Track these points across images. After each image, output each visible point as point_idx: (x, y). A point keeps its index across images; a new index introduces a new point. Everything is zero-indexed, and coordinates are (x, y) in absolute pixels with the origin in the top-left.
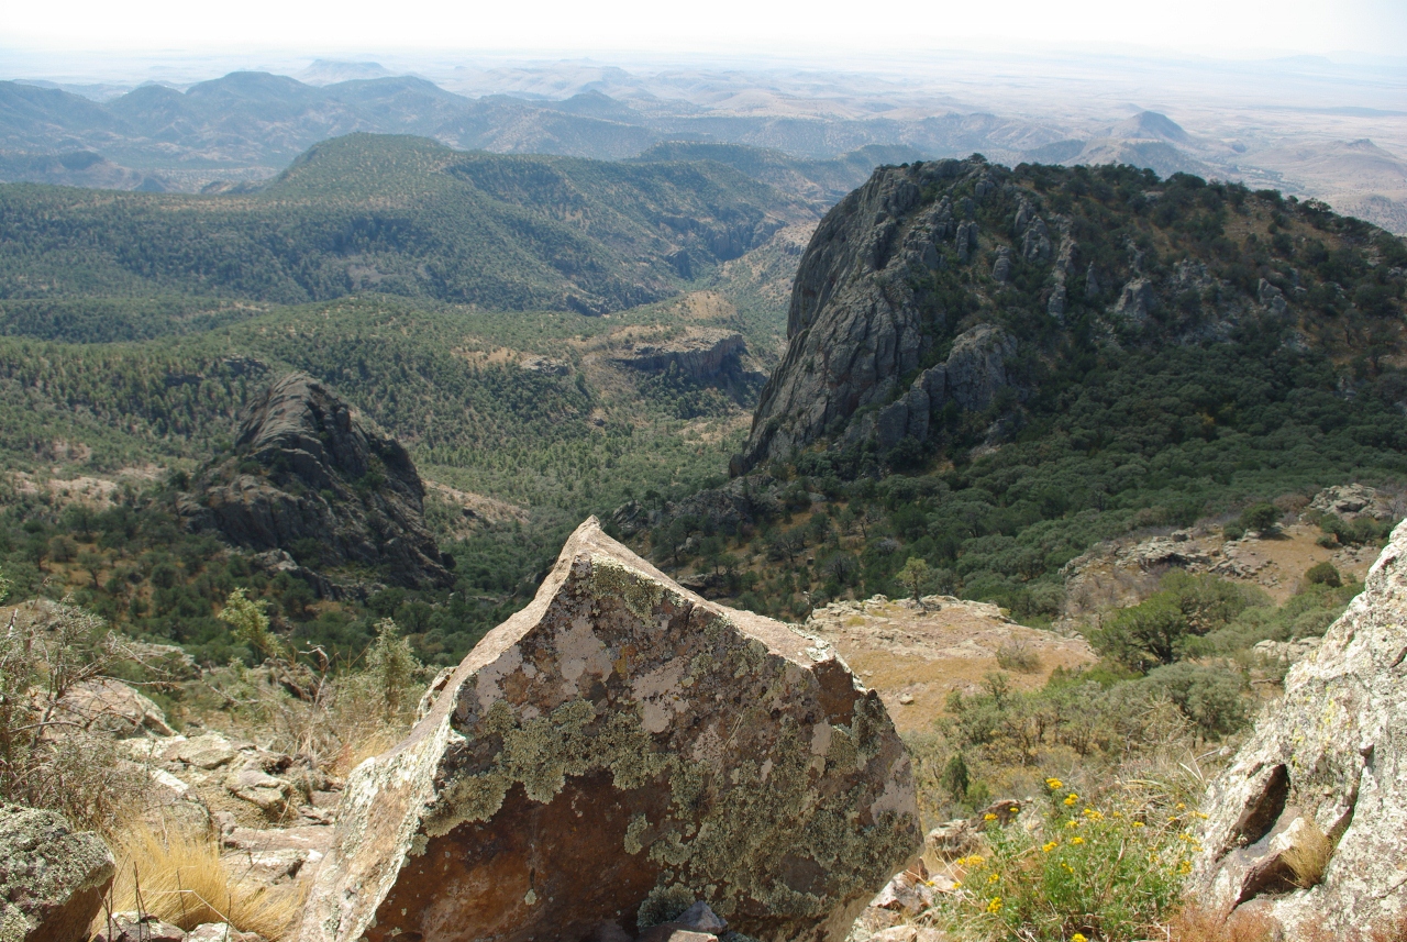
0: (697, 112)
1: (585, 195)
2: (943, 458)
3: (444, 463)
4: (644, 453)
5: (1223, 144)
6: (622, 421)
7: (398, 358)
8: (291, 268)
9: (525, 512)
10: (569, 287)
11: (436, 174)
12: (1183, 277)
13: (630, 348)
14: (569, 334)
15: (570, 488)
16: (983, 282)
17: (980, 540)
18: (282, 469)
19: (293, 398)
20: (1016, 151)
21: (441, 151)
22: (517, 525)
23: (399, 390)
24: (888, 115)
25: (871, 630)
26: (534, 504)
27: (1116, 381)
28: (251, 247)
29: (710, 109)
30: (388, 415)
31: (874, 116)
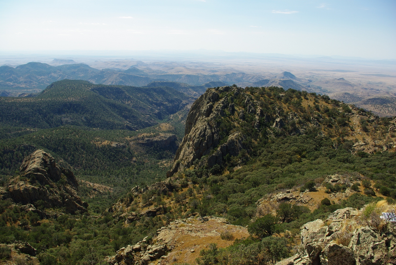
0: (163, 73)
1: (131, 96)
2: (227, 170)
3: (88, 175)
4: (148, 170)
5: (306, 80)
6: (141, 161)
7: (75, 144)
8: (44, 118)
9: (112, 188)
10: (126, 122)
11: (88, 91)
12: (291, 117)
13: (143, 140)
14: (126, 136)
15: (126, 181)
16: (236, 120)
17: (234, 194)
18: (33, 179)
19: (38, 157)
20: (251, 82)
21: (90, 85)
22: (109, 193)
23: (75, 153)
24: (216, 73)
25: (186, 228)
26: (115, 186)
27: (273, 147)
28: (32, 112)
29: (167, 72)
30: (71, 161)
31: (212, 74)
